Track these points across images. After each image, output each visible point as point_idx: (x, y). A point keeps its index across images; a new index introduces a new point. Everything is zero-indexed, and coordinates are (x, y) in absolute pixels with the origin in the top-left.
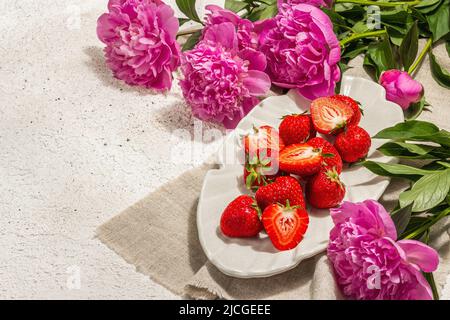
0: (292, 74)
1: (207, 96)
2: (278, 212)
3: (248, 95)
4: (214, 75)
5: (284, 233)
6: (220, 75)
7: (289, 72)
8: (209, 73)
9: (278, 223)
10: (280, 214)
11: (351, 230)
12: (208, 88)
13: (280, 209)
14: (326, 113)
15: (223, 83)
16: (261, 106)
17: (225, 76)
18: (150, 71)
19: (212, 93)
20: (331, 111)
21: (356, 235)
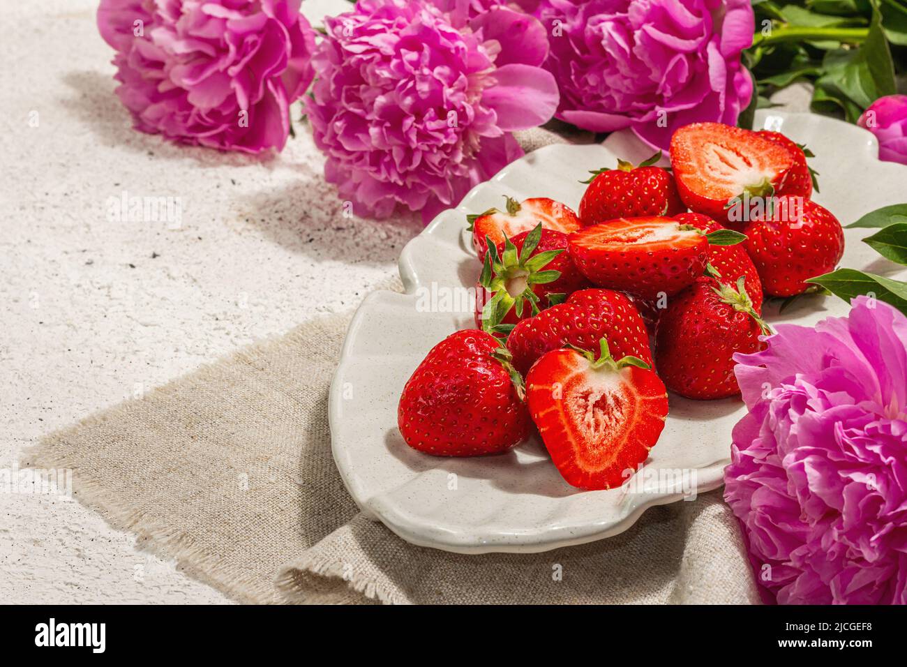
0: (617, 83)
1: (379, 124)
2: (575, 371)
3: (494, 131)
4: (400, 66)
5: (592, 437)
6: (416, 64)
7: (609, 80)
8: (386, 60)
9: (573, 406)
10: (579, 379)
11: (801, 402)
12: (381, 100)
13: (581, 364)
14: (714, 161)
15: (424, 88)
16: (531, 162)
17: (432, 68)
18: (232, 98)
19: (392, 116)
20: (730, 156)
21: (817, 412)
